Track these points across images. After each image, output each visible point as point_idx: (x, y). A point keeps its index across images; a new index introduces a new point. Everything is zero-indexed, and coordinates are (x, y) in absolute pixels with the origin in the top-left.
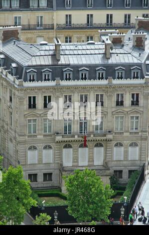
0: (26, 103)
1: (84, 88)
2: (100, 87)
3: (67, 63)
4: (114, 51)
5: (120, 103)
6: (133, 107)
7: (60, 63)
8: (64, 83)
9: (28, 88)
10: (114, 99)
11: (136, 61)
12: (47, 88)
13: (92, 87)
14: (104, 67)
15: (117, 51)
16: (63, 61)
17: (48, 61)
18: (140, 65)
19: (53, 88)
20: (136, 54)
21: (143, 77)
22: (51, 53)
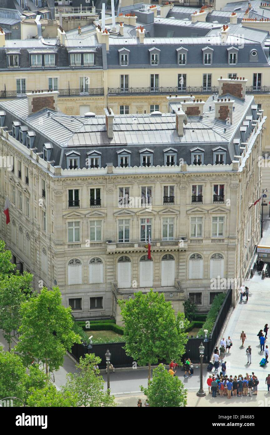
0: (65, 198)
1: (147, 177)
2: (169, 176)
3: (123, 142)
4: (188, 125)
5: (197, 199)
6: (217, 204)
7: (112, 142)
8: (119, 170)
9: (68, 178)
10: (190, 193)
11: (219, 139)
12: (95, 178)
13: (158, 176)
14: (174, 147)
15: (193, 125)
16: (117, 139)
17: (96, 140)
18: (225, 145)
19: (104, 177)
20: (220, 130)
21: (229, 162)
22: (101, 128)
